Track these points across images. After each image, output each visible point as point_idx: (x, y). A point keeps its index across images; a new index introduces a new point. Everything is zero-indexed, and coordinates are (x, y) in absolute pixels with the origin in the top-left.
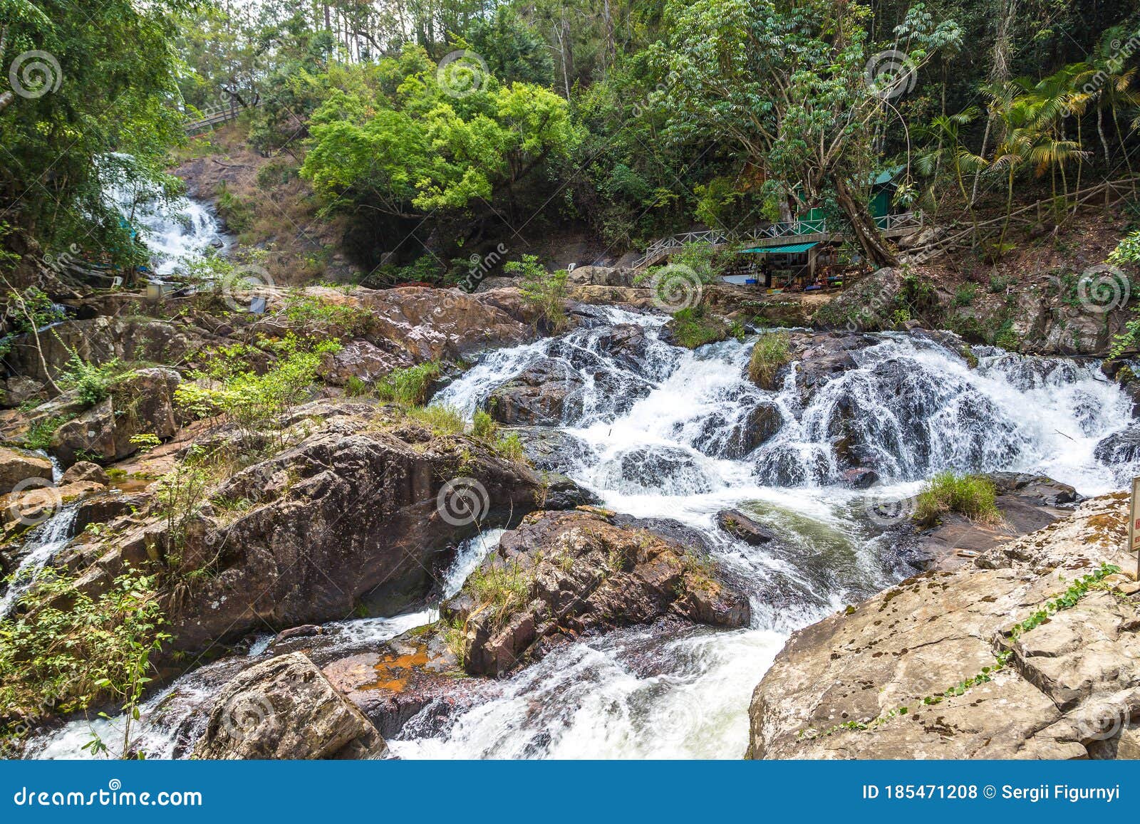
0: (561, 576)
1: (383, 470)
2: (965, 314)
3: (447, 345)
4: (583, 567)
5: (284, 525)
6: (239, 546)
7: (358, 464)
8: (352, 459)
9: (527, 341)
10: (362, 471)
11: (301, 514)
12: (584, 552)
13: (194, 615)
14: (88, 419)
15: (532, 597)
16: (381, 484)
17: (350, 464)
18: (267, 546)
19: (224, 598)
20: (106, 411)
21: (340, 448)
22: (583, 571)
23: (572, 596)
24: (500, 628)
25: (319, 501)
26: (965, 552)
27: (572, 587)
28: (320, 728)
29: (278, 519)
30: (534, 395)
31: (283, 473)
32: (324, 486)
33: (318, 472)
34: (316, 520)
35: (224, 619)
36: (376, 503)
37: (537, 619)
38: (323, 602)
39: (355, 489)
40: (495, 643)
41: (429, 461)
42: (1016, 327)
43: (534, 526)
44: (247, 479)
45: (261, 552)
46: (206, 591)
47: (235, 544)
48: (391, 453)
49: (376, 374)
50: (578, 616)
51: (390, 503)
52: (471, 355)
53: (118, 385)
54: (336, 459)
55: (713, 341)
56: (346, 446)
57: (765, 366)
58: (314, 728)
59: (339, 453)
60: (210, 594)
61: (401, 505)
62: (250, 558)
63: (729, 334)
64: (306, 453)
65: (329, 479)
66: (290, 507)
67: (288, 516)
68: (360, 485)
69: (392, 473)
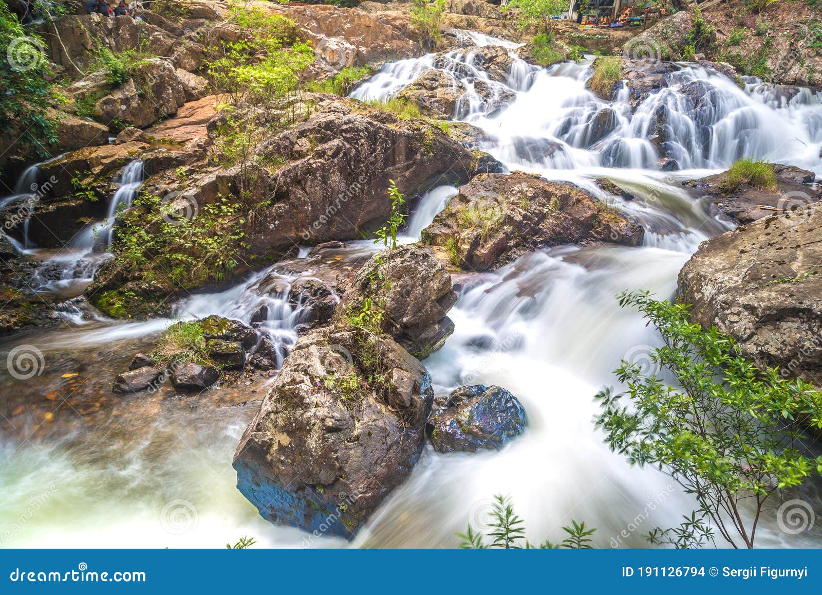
0: (523, 212)
1: (376, 141)
2: (735, 51)
3: (357, 54)
4: (534, 207)
5: (314, 175)
6: (285, 188)
7: (359, 135)
8: (355, 131)
9: (416, 55)
10: (363, 141)
11: (324, 168)
12: (533, 198)
13: (259, 232)
14: (118, 95)
15: (504, 224)
16: (375, 150)
17: (354, 135)
18: (303, 189)
19: (277, 222)
20: (131, 89)
21: (345, 123)
22: (535, 209)
23: (530, 225)
24: (485, 241)
25: (336, 160)
26: (766, 207)
27: (530, 219)
28: (435, 285)
29: (309, 171)
30: (433, 96)
31: (304, 140)
32: (338, 149)
33: (330, 140)
34: (334, 173)
35: (278, 236)
36: (372, 163)
37: (508, 237)
38: (339, 227)
39: (358, 153)
40: (483, 251)
41: (405, 136)
42: (769, 64)
43: (484, 183)
44: (280, 142)
45: (299, 193)
46: (266, 216)
47: (283, 186)
48: (381, 128)
49: (305, 75)
50: (533, 236)
51: (380, 164)
52: (376, 64)
53: (134, 70)
54: (344, 130)
55: (559, 62)
56: (350, 122)
57: (606, 82)
58: (432, 284)
59: (344, 127)
60: (268, 219)
61: (387, 165)
62: (292, 197)
63: (568, 58)
64: (319, 126)
65: (341, 144)
66: (316, 163)
67: (316, 169)
68: (362, 150)
69: (382, 143)
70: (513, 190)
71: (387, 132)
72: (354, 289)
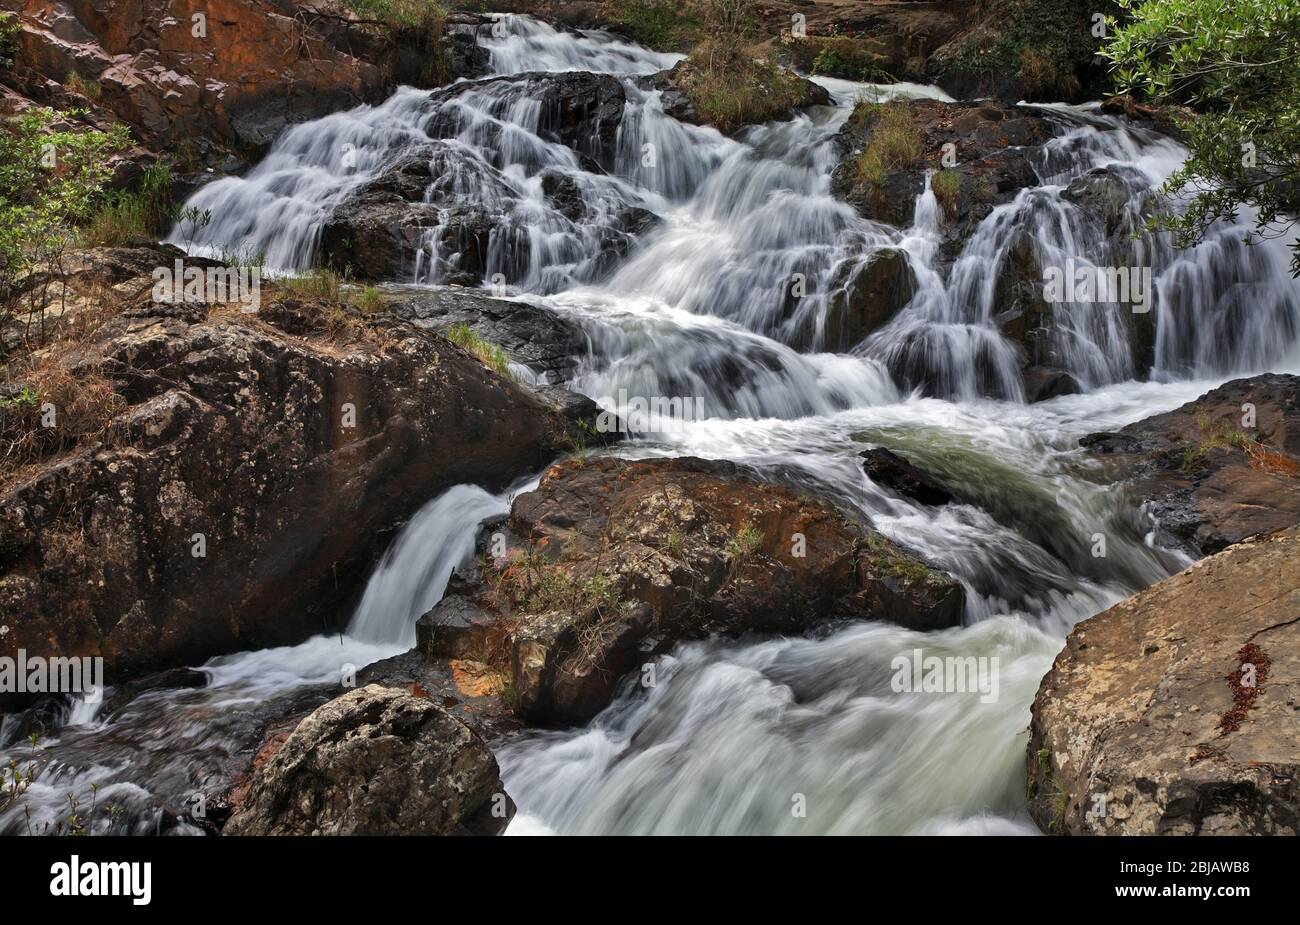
0: (673, 565)
1: (283, 391)
4: (699, 548)
5: (113, 491)
7: (237, 378)
8: (224, 369)
10: (245, 391)
11: (141, 472)
12: (693, 527)
15: (626, 596)
16: (279, 415)
17: (222, 378)
21: (195, 348)
22: (703, 554)
23: (691, 596)
25: (173, 448)
27: (690, 581)
29: (98, 482)
32: (179, 417)
33: (154, 393)
34: (167, 481)
36: (274, 447)
37: (639, 630)
39: (234, 424)
41: (359, 371)
48: (293, 355)
51: (296, 449)
54: (192, 368)
56: (204, 344)
59: (194, 358)
61: (316, 451)
62: (50, 556)
64: (122, 356)
65: (185, 405)
66: (117, 459)
67: (120, 476)
68: (243, 416)
69: (297, 394)
70: (645, 507)
71: (313, 365)
72: (252, 811)
